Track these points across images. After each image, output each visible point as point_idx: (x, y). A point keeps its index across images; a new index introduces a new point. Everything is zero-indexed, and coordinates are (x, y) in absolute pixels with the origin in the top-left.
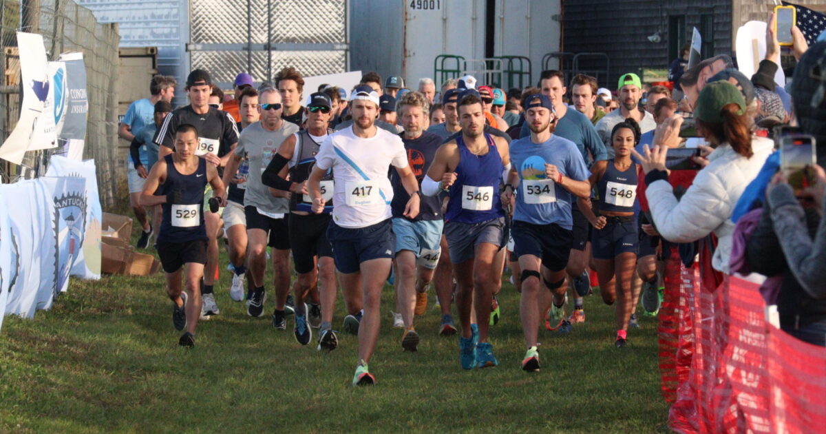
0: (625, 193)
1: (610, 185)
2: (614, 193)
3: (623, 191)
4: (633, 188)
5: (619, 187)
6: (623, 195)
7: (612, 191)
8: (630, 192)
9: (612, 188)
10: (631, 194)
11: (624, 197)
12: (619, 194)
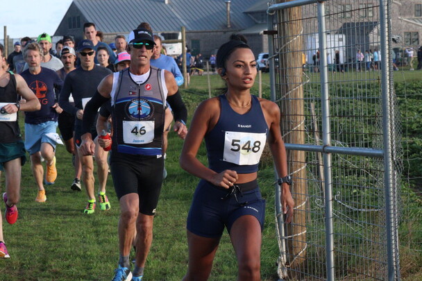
0: (252, 146)
1: (230, 137)
2: (236, 148)
3: (249, 142)
4: (262, 138)
5: (243, 137)
6: (248, 149)
7: (233, 145)
8: (257, 144)
9: (234, 141)
10: (258, 147)
11: (251, 151)
12: (243, 148)
